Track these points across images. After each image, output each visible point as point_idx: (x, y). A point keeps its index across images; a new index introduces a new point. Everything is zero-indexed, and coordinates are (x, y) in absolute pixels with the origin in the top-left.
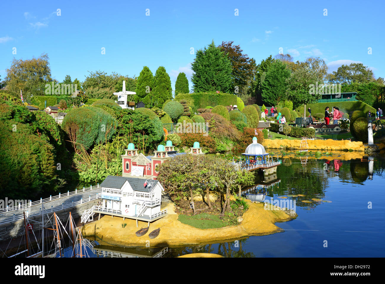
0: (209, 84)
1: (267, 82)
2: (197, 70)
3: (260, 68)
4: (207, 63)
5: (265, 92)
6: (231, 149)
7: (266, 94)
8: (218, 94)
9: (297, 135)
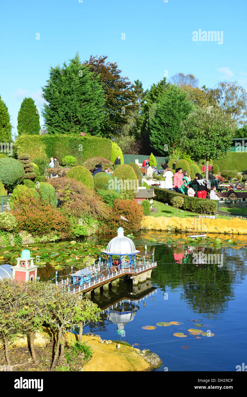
0: (70, 122)
1: (159, 119)
2: (51, 99)
3: (149, 96)
4: (67, 89)
5: (155, 134)
6: (94, 232)
7: (156, 137)
8: (82, 138)
9: (193, 209)
